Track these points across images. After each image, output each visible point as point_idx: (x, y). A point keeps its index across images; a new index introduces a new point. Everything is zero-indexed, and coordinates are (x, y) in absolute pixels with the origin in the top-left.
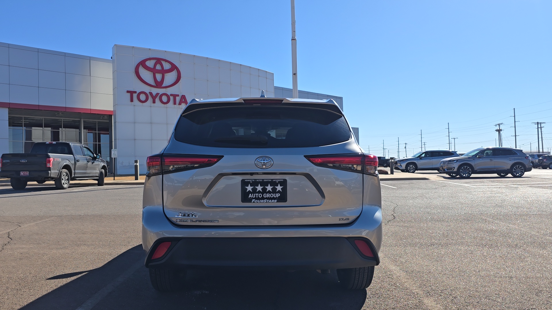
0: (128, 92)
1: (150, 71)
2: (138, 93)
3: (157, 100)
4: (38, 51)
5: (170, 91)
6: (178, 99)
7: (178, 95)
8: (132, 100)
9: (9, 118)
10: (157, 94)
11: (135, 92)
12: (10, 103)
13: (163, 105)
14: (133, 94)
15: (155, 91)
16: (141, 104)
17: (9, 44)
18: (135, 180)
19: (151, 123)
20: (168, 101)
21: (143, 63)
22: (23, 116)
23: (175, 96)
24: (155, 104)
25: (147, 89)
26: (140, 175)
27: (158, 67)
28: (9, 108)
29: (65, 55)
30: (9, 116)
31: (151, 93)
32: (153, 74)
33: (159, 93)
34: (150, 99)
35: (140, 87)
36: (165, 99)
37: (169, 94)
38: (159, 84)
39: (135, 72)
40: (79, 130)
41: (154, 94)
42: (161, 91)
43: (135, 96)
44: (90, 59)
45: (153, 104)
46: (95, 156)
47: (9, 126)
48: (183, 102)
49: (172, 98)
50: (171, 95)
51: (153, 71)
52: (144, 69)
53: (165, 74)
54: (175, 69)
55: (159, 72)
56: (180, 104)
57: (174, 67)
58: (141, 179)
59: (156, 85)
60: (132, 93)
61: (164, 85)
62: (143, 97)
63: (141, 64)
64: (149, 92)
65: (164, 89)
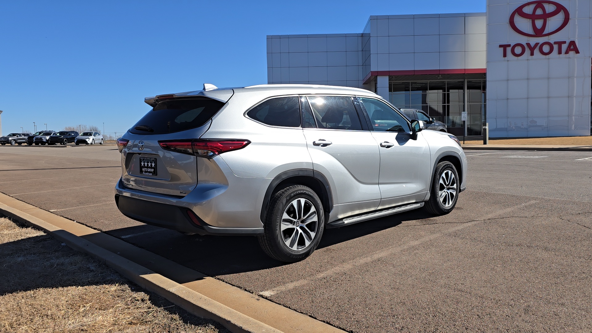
0: (501, 46)
1: (528, 19)
2: (512, 46)
3: (536, 51)
4: (414, 17)
5: (552, 39)
6: (564, 47)
7: (565, 42)
8: (505, 55)
9: (389, 84)
10: (537, 44)
11: (509, 46)
12: (389, 71)
13: (544, 56)
14: (507, 48)
15: (533, 41)
16: (516, 58)
17: (388, 16)
18: (484, 144)
19: (528, 79)
20: (551, 50)
21: (519, 11)
22: (410, 81)
23: (560, 44)
24: (533, 56)
25: (524, 40)
26: (490, 139)
27: (539, 12)
28: (389, 76)
29: (439, 16)
30: (389, 83)
31: (528, 45)
32: (532, 21)
33: (539, 43)
34: (528, 51)
35: (514, 38)
36: (546, 49)
37: (552, 42)
38: (538, 33)
39: (510, 22)
40: (463, 91)
41: (532, 44)
42: (541, 40)
43: (509, 50)
44: (465, 16)
45: (531, 57)
46: (431, 119)
47: (389, 92)
48: (572, 50)
49: (556, 47)
50: (555, 43)
51: (533, 17)
52: (521, 17)
53: (547, 19)
54: (562, 10)
55: (539, 17)
56: (567, 52)
57: (560, 8)
58: (490, 143)
59: (536, 34)
60: (504, 47)
61: (546, 32)
62: (518, 50)
63: (517, 12)
64: (526, 43)
65: (547, 37)
